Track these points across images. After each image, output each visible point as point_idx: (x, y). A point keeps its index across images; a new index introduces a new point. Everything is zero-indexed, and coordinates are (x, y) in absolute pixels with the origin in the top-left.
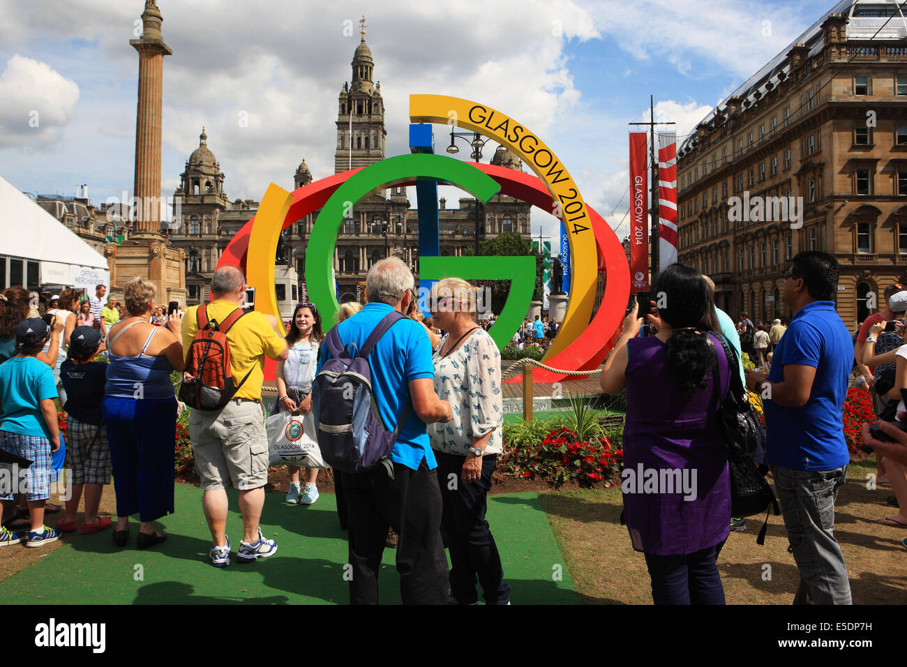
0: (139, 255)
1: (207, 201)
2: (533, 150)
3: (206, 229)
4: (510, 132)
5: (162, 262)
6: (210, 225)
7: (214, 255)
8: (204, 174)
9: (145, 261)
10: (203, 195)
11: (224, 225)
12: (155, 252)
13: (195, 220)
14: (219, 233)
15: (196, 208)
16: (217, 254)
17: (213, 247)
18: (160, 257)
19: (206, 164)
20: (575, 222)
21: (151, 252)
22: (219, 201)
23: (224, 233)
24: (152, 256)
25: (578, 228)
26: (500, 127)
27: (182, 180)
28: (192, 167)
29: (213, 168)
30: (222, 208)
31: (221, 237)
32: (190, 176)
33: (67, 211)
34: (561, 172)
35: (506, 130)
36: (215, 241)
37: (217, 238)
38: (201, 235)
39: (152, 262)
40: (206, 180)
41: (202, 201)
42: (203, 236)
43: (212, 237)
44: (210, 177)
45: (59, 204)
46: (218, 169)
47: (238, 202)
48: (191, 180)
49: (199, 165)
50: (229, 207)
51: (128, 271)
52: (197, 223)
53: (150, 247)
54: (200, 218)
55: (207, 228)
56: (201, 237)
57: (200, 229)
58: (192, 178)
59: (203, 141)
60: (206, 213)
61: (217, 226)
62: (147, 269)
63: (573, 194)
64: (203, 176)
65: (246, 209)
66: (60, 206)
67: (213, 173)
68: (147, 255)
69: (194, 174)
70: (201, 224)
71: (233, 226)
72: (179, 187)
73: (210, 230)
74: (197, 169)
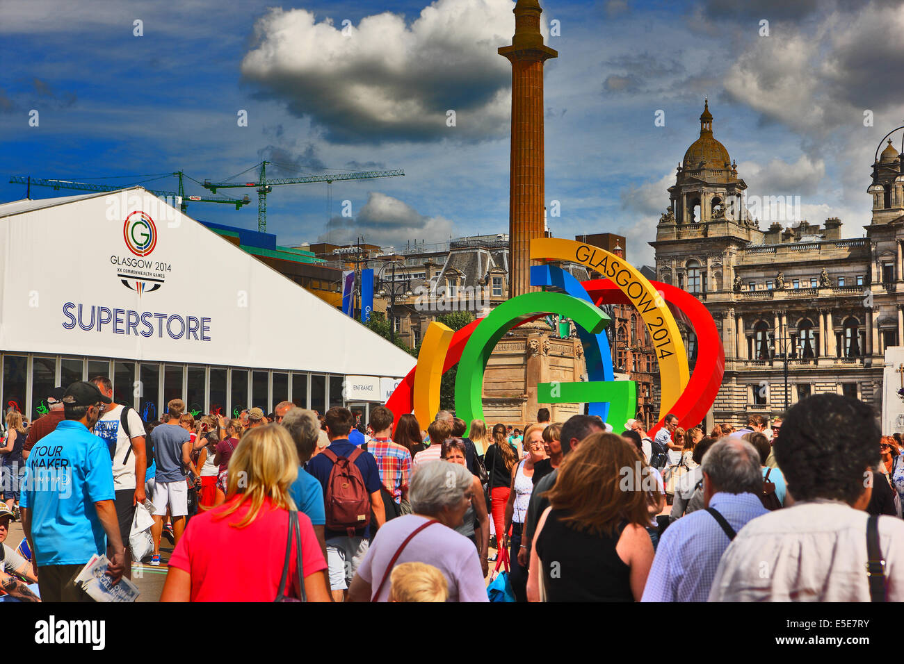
0: (513, 352)
1: (714, 232)
2: (627, 283)
3: (713, 284)
4: (609, 268)
5: (543, 362)
6: (719, 276)
7: (729, 330)
8: (707, 185)
9: (520, 360)
10: (707, 224)
11: (745, 275)
12: (532, 346)
13: (695, 269)
14: (737, 290)
15: (694, 246)
16: (734, 327)
17: (725, 316)
18: (540, 354)
19: (712, 166)
20: (662, 348)
21: (528, 347)
22: (734, 232)
23: (745, 288)
24: (529, 353)
25: (664, 354)
26: (600, 264)
27: (672, 199)
28: (687, 175)
29: (724, 173)
30: (742, 245)
31: (741, 297)
32: (684, 191)
33: (494, 266)
34: (650, 302)
35: (605, 266)
36: (730, 305)
37: (734, 298)
38: (705, 295)
39: (530, 360)
40: (712, 196)
41: (705, 233)
42: (708, 296)
43: (724, 298)
44: (718, 189)
45: (482, 254)
46: (735, 173)
47: (775, 229)
48: (685, 198)
49: (699, 171)
50: (756, 240)
51: (500, 374)
52: (697, 272)
53: (526, 339)
54: (702, 264)
55: (715, 282)
56: (705, 298)
57: (704, 284)
58: (688, 195)
59: (706, 126)
60: (712, 255)
61: (733, 277)
62: (523, 370)
63: (659, 322)
64: (705, 189)
65: (792, 241)
66: (484, 257)
67: (724, 182)
68: (523, 351)
69: (690, 187)
70: (704, 275)
71: (762, 274)
72: (667, 212)
73: (720, 285)
74: (696, 177)
